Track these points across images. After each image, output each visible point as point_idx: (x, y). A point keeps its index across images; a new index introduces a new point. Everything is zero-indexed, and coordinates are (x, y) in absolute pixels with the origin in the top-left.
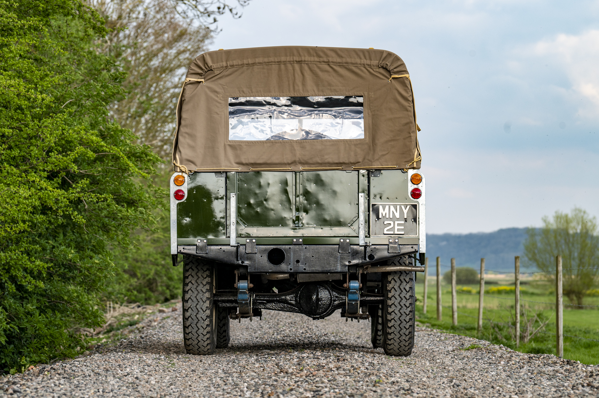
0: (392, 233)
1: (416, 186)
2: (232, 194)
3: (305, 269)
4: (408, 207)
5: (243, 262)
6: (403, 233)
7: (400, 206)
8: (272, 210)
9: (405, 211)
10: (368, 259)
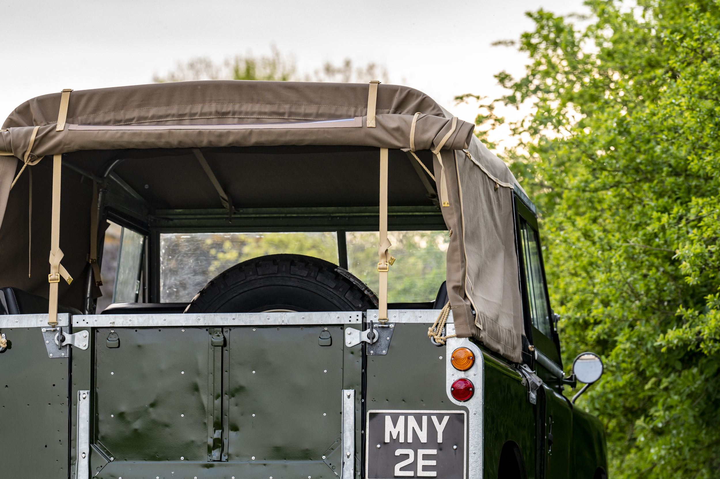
0: (411, 474)
1: (462, 375)
2: (82, 392)
4: (446, 419)
7: (429, 416)
8: (167, 426)
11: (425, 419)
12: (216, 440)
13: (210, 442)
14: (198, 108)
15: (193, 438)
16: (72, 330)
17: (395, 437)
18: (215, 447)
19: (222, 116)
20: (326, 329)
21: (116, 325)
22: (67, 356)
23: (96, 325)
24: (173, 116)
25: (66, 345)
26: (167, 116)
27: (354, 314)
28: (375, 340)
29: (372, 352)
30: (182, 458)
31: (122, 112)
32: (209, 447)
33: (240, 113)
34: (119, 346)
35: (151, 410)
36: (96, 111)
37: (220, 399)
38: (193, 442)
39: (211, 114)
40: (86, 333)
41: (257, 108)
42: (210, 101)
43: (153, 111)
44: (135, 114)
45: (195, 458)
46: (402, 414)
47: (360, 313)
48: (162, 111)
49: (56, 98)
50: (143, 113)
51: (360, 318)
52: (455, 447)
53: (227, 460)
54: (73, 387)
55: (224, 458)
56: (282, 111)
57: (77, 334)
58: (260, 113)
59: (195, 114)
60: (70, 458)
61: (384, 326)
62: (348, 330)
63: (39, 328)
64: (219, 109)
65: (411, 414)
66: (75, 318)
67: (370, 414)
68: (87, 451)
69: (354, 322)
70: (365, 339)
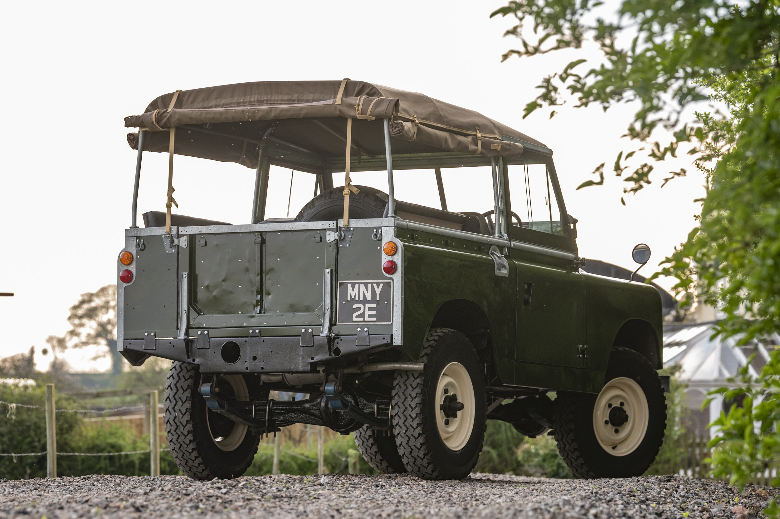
0: (362, 319)
1: (390, 258)
2: (184, 273)
3: (262, 368)
4: (381, 285)
5: (194, 360)
6: (374, 319)
8: (231, 293)
9: (378, 291)
10: (333, 355)
11: (370, 285)
12: (257, 301)
13: (255, 302)
14: (247, 99)
15: (245, 300)
16: (179, 236)
17: (353, 297)
18: (257, 305)
19: (260, 103)
20: (318, 232)
21: (202, 233)
22: (176, 252)
23: (191, 233)
24: (234, 103)
25: (175, 245)
26: (231, 104)
27: (331, 222)
28: (342, 238)
29: (341, 245)
30: (240, 312)
31: (207, 103)
32: (254, 305)
33: (271, 101)
34: (206, 245)
35: (223, 283)
36: (193, 102)
37: (259, 276)
38: (246, 302)
39: (254, 101)
40: (185, 238)
41: (280, 97)
42: (255, 94)
43: (223, 101)
44: (213, 103)
45: (246, 312)
46: (357, 283)
47: (335, 222)
48: (228, 101)
49: (171, 95)
50: (218, 102)
51: (335, 225)
52: (386, 302)
53: (264, 313)
54: (180, 270)
55: (263, 312)
56: (294, 98)
57: (181, 239)
58: (282, 100)
59: (246, 102)
60: (178, 313)
61: (348, 229)
62: (328, 233)
63: (162, 235)
64: (259, 99)
65: (362, 283)
66: (181, 228)
67: (340, 283)
68: (186, 309)
69: (331, 227)
70: (337, 238)
